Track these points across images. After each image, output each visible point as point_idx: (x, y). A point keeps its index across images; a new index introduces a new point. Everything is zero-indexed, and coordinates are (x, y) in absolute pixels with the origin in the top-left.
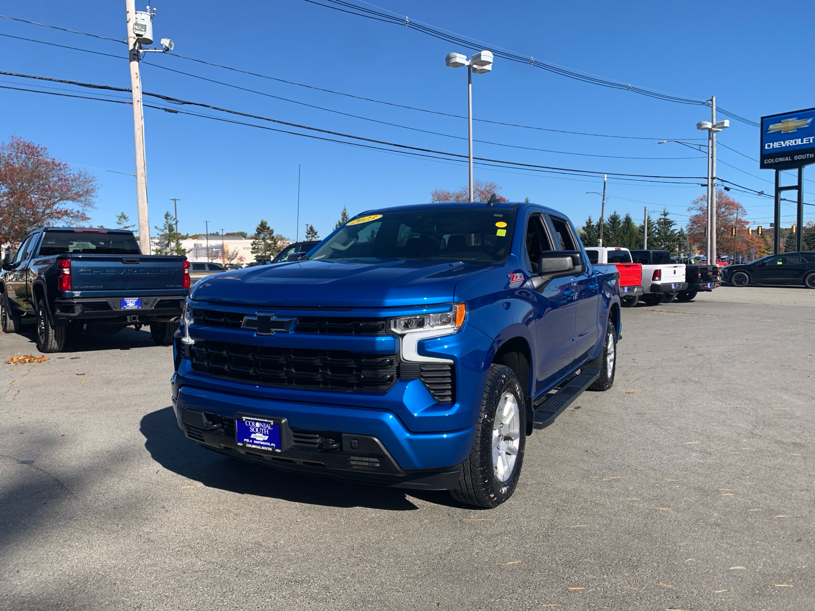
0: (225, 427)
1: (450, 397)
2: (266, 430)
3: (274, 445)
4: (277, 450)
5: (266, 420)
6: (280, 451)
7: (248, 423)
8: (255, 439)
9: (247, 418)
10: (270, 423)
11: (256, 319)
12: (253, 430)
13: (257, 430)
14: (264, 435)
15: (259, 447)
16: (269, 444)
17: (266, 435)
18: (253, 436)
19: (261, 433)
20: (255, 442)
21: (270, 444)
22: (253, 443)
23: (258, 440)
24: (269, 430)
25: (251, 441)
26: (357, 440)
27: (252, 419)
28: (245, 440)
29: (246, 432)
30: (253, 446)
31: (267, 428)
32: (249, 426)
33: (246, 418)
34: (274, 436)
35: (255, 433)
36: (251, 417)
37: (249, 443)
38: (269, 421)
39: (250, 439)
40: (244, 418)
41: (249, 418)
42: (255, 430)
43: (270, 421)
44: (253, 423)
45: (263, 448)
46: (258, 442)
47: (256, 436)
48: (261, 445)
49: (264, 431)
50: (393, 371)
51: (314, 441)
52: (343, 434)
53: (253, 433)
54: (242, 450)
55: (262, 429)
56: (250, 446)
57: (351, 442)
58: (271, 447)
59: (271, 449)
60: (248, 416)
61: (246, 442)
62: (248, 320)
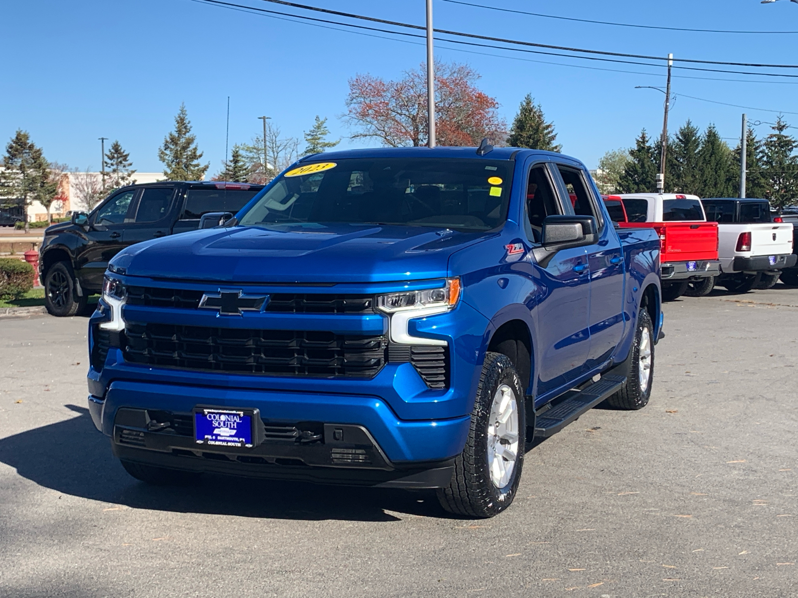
0: (176, 425)
1: (443, 383)
2: (234, 424)
3: (244, 440)
4: (247, 445)
5: (234, 412)
6: (251, 446)
7: (210, 417)
8: (219, 435)
9: (210, 411)
10: (239, 415)
11: (220, 296)
12: (217, 425)
13: (222, 424)
14: (231, 429)
15: (225, 444)
16: (236, 439)
17: (234, 429)
18: (216, 431)
19: (227, 427)
20: (219, 438)
21: (239, 439)
22: (216, 440)
24: (237, 423)
25: (214, 437)
26: (341, 429)
27: (216, 411)
28: (206, 436)
29: (209, 428)
30: (217, 443)
31: (235, 421)
32: (212, 420)
33: (208, 410)
34: (244, 429)
35: (219, 428)
36: (214, 409)
37: (212, 440)
38: (238, 412)
39: (212, 435)
40: (206, 411)
41: (213, 411)
42: (219, 424)
43: (240, 413)
44: (217, 417)
45: (229, 444)
46: (223, 438)
47: (220, 431)
48: (227, 441)
49: (230, 424)
50: (380, 354)
51: (288, 434)
52: (325, 424)
53: (217, 427)
54: (198, 452)
55: (229, 423)
56: (213, 443)
57: (335, 432)
58: (239, 442)
59: (239, 445)
60: (211, 408)
61: (207, 439)
62: (208, 298)
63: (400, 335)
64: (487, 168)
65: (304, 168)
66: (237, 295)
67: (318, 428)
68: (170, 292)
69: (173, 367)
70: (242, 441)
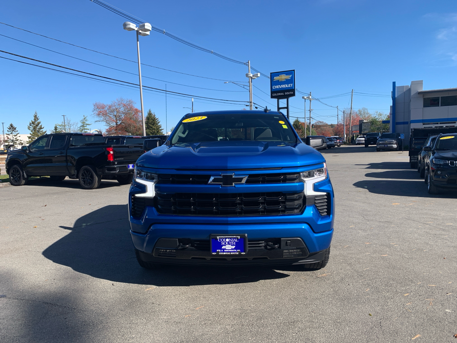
0: (196, 245)
1: (326, 213)
2: (234, 243)
3: (240, 250)
4: (242, 253)
5: (235, 237)
6: (244, 253)
7: (220, 240)
8: (225, 249)
9: (220, 237)
10: (237, 238)
11: (221, 177)
12: (224, 244)
13: (227, 243)
14: (232, 245)
16: (236, 250)
17: (234, 245)
18: (223, 247)
19: (230, 245)
20: (225, 251)
21: (237, 250)
22: (224, 252)
23: (227, 249)
24: (236, 242)
25: (222, 251)
26: (290, 240)
27: (224, 237)
28: (217, 250)
29: (219, 246)
30: (224, 253)
31: (235, 241)
32: (221, 242)
33: (219, 237)
34: (238, 246)
35: (225, 245)
36: (223, 236)
37: (221, 252)
38: (237, 237)
39: (221, 249)
40: (218, 237)
41: (222, 237)
42: (225, 243)
43: (238, 237)
44: (224, 240)
45: (232, 253)
46: (227, 250)
47: (226, 247)
48: (230, 252)
49: (232, 243)
50: (300, 202)
51: (260, 245)
52: (281, 239)
53: (224, 245)
54: (208, 258)
55: (231, 242)
56: (222, 253)
57: (287, 242)
58: (237, 252)
59: (238, 253)
60: (221, 236)
61: (218, 252)
62: (214, 178)
63: (309, 191)
64: (275, 117)
65: (191, 118)
66: (232, 176)
67: (277, 241)
68: (189, 176)
69: (190, 215)
70: (239, 251)
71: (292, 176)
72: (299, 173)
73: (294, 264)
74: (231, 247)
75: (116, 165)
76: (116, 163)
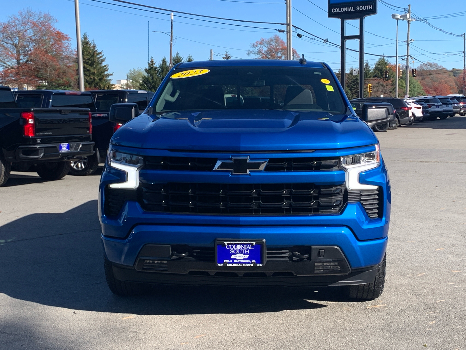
0: (195, 254)
1: (376, 214)
2: (247, 250)
3: (255, 261)
4: (258, 265)
5: (249, 242)
6: (261, 265)
7: (228, 247)
8: (236, 259)
9: (229, 242)
10: (252, 244)
11: (232, 161)
12: (233, 252)
13: (238, 251)
14: (245, 254)
15: (240, 265)
16: (249, 261)
17: (247, 254)
18: (233, 257)
19: (242, 253)
20: (235, 261)
21: (251, 261)
22: (233, 263)
23: (238, 260)
24: (250, 250)
25: (231, 261)
26: (324, 250)
27: (234, 243)
28: (225, 261)
29: (227, 254)
30: (234, 265)
31: (248, 249)
32: (230, 249)
33: (227, 242)
35: (236, 254)
36: (232, 241)
37: (229, 263)
38: (251, 243)
39: (230, 259)
40: (226, 243)
41: (231, 242)
42: (236, 251)
43: (253, 243)
44: (234, 247)
45: (244, 265)
46: (238, 261)
48: (242, 263)
49: (245, 251)
50: (340, 197)
51: (283, 255)
52: (312, 247)
53: (234, 254)
54: (213, 272)
55: (243, 250)
56: (231, 265)
57: (319, 251)
58: (252, 263)
59: (252, 265)
60: (230, 241)
61: (226, 263)
62: (222, 163)
64: (315, 73)
65: (185, 72)
66: (246, 160)
67: (307, 250)
68: (186, 160)
69: (187, 213)
70: (254, 262)
71: (328, 161)
72: (338, 158)
73: (330, 285)
74: (243, 257)
75: (39, 144)
76: (39, 141)
